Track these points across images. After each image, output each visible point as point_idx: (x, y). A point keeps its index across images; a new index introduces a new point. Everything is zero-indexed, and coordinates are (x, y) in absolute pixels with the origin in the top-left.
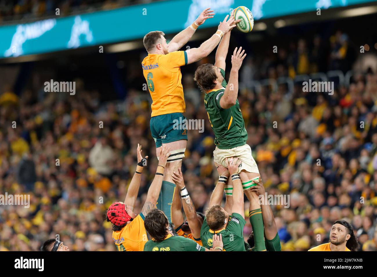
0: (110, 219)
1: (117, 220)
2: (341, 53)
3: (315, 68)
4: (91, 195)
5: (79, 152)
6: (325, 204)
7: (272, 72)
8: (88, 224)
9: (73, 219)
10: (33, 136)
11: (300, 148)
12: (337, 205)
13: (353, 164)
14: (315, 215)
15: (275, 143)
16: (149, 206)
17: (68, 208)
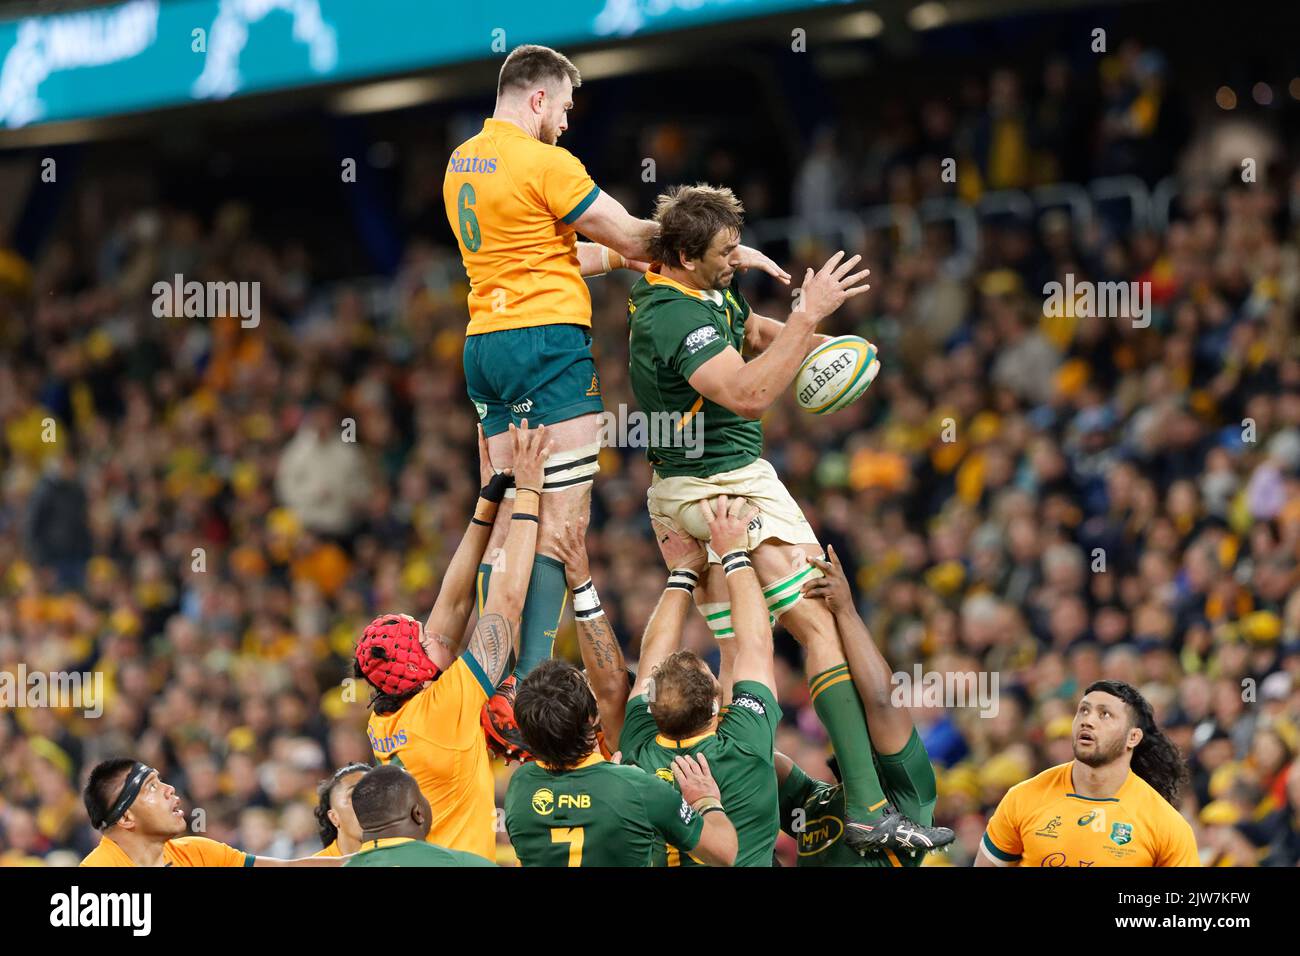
0: (364, 669)
1: (388, 672)
2: (1140, 117)
3: (1048, 167)
4: (279, 603)
5: (238, 456)
6: (1088, 637)
7: (901, 181)
8: (270, 702)
9: (219, 687)
10: (82, 400)
11: (997, 442)
12: (1127, 638)
13: (1181, 498)
14: (1049, 673)
15: (914, 425)
16: (494, 627)
17: (201, 646)
